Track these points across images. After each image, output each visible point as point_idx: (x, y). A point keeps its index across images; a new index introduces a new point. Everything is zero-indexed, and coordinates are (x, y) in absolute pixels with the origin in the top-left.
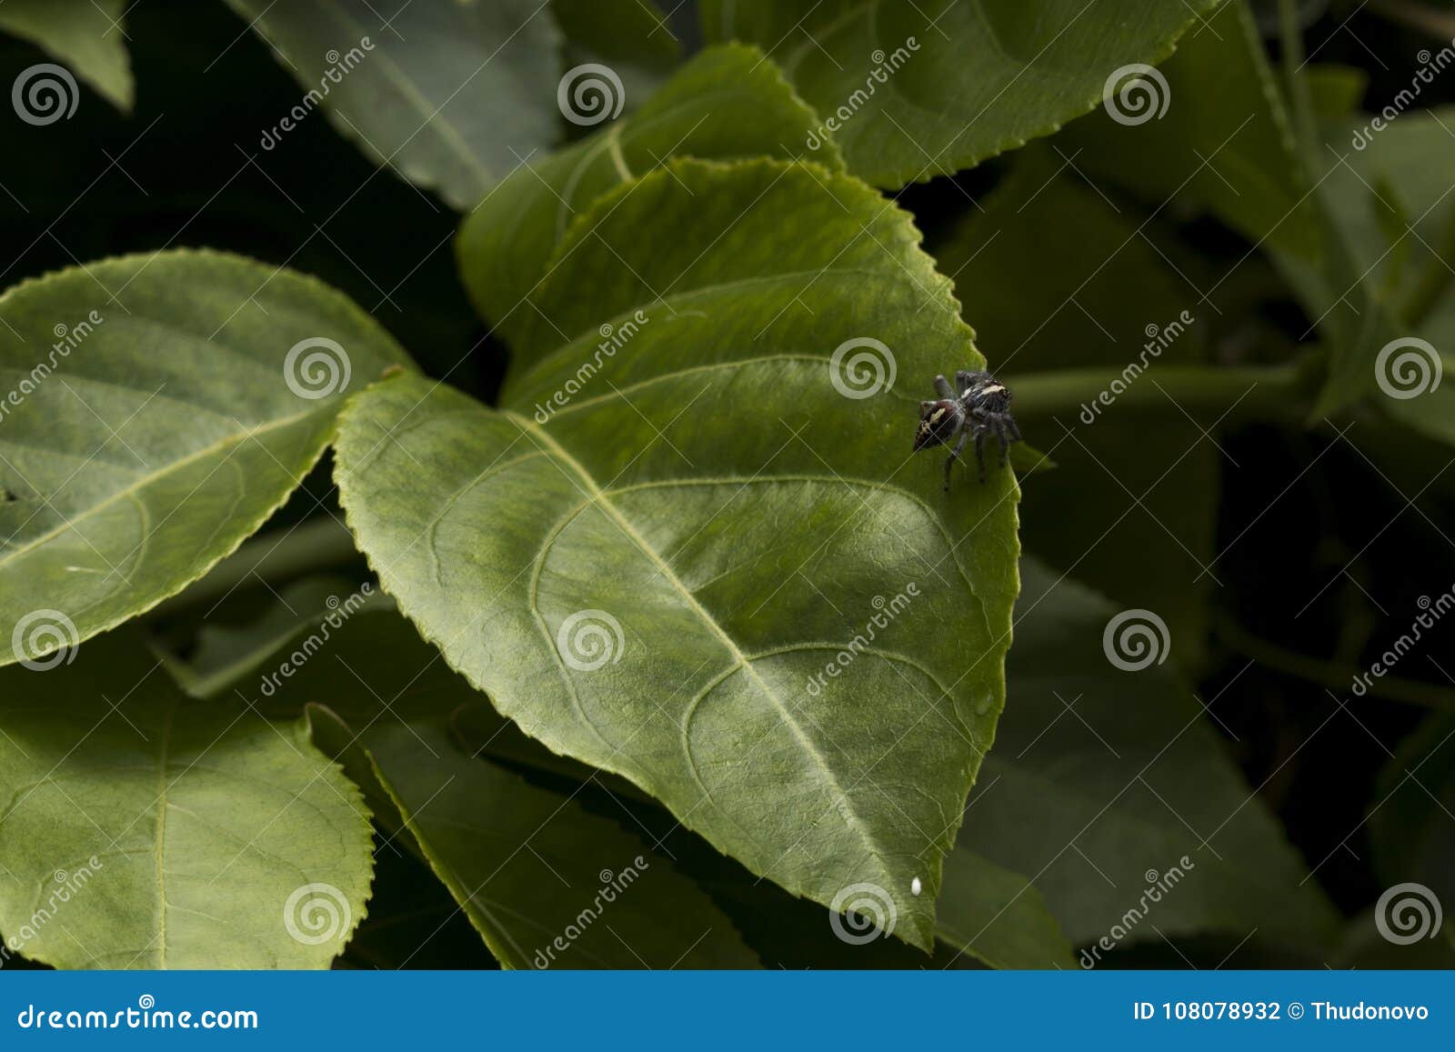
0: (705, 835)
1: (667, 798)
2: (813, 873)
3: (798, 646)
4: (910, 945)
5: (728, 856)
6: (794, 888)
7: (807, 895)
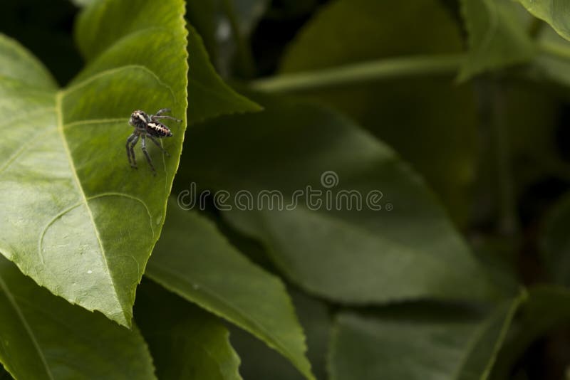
0: (33, 278)
1: (19, 262)
2: (83, 294)
3: (105, 194)
4: (121, 326)
5: (42, 287)
6: (72, 300)
7: (77, 303)
